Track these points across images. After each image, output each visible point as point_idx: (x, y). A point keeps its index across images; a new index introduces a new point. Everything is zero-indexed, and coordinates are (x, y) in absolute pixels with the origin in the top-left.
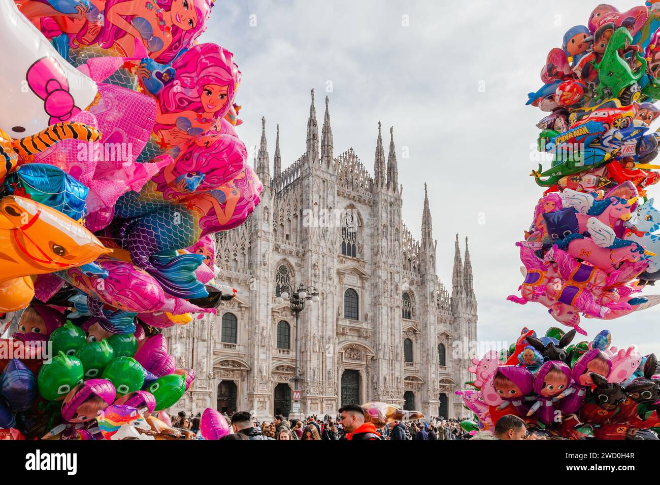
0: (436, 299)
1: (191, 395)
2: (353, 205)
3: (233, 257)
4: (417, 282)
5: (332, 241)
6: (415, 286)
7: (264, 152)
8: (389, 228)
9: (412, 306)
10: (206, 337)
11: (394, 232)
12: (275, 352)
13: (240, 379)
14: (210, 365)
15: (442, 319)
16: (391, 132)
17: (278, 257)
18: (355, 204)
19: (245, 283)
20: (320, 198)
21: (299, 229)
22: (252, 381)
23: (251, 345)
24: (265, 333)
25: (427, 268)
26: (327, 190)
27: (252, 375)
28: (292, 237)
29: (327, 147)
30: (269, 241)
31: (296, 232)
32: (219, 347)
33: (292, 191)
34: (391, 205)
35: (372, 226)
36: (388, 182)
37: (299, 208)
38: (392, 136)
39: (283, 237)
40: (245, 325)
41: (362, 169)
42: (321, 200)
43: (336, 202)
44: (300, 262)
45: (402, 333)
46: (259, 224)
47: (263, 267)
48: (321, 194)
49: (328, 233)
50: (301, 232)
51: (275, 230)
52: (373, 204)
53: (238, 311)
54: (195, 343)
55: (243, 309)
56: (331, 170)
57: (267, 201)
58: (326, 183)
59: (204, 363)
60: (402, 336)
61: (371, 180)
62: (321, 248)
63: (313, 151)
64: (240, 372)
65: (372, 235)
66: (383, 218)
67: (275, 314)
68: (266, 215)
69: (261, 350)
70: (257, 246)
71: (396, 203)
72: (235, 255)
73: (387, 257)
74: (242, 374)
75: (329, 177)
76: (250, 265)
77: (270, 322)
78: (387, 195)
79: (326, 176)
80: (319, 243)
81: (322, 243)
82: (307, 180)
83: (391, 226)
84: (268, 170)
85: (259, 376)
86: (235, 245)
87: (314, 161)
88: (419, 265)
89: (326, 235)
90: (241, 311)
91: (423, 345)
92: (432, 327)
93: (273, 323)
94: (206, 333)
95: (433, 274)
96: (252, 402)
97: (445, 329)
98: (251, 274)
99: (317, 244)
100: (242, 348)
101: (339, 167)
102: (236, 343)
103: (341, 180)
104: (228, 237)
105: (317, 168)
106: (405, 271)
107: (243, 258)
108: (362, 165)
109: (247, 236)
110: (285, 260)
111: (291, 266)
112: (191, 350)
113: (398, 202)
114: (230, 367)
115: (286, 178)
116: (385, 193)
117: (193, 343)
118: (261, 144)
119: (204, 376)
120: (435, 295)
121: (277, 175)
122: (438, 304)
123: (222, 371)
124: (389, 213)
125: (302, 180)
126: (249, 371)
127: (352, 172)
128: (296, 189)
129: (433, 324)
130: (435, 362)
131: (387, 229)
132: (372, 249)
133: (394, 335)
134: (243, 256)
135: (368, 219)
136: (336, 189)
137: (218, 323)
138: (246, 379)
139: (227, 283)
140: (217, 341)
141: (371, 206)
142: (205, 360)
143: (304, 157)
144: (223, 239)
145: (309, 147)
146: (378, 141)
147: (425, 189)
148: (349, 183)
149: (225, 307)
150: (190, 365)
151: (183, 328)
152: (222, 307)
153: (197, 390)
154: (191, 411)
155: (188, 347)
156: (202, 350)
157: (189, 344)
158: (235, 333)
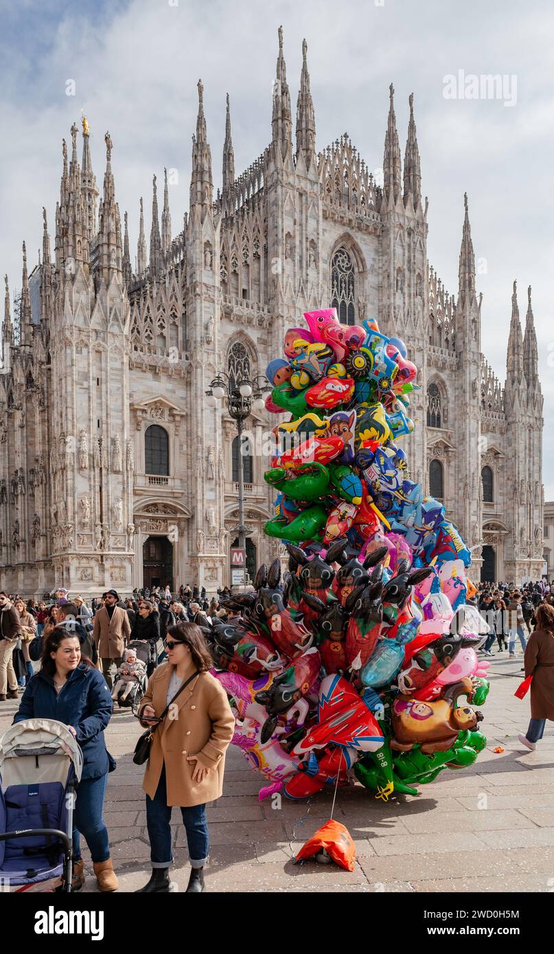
0: (479, 393)
1: (102, 561)
2: (350, 236)
3: (158, 331)
4: (451, 365)
5: (315, 299)
6: (447, 372)
7: (202, 144)
8: (407, 273)
9: (443, 405)
10: (120, 467)
11: (414, 280)
12: (230, 489)
14: (128, 511)
15: (488, 426)
16: (411, 103)
17: (231, 329)
18: (351, 232)
19: (179, 374)
20: (295, 224)
21: (262, 280)
22: (194, 536)
23: (189, 479)
24: (212, 458)
25: (467, 341)
26: (307, 209)
27: (194, 527)
28: (252, 293)
29: (306, 132)
30: (214, 302)
31: (259, 285)
32: (142, 482)
33: (251, 213)
34: (409, 234)
35: (380, 271)
36: (406, 194)
37: (262, 242)
38: (412, 110)
39: (237, 293)
40: (181, 445)
41: (363, 170)
42: (297, 227)
43: (321, 231)
44: (265, 337)
45: (426, 451)
46: (198, 272)
47: (206, 346)
48: (297, 216)
49: (309, 286)
50: (266, 284)
51: (223, 282)
52: (381, 233)
53: (170, 422)
54: (103, 477)
55: (178, 418)
56: (311, 176)
57: (209, 232)
58: (304, 198)
59: (118, 509)
60: (425, 456)
61: (378, 190)
62: (297, 311)
63: (283, 139)
64: (176, 522)
65: (380, 288)
66: (397, 256)
67: (228, 425)
68: (209, 256)
69: (207, 486)
70: (195, 311)
71: (418, 229)
72: (162, 327)
73: (404, 324)
74: (179, 524)
75: (309, 186)
76: (186, 345)
77: (219, 439)
78: (404, 216)
79: (304, 185)
80: (294, 303)
81: (300, 303)
82: (273, 193)
83: (409, 270)
84: (210, 176)
85: (206, 528)
86: (161, 309)
87: (284, 158)
88: (454, 337)
89: (306, 288)
90: (174, 421)
91: (458, 470)
92: (472, 439)
93: (225, 440)
94: (120, 458)
95: (475, 350)
96: (196, 569)
97: (493, 442)
98: (187, 359)
99: (291, 304)
100: (178, 482)
101: (325, 168)
102: (168, 475)
103: (329, 191)
104: (148, 297)
105: (289, 170)
106: (432, 347)
107: (174, 333)
108: (363, 163)
109: (179, 294)
110: (241, 333)
111: (251, 344)
112: (97, 488)
113: (420, 228)
114: (160, 515)
115: (242, 191)
116: (400, 212)
117: (101, 476)
118: (198, 129)
119: (120, 529)
120: (479, 386)
121: (228, 185)
122: (483, 402)
123: (148, 521)
124: (406, 248)
125: (266, 193)
126: (190, 520)
127: (347, 176)
128: (257, 209)
129: (474, 434)
130: (477, 497)
131: (404, 275)
132: (380, 311)
133: (414, 456)
134: (173, 327)
135: (374, 260)
136: (321, 207)
137: (138, 443)
138: (186, 533)
139: (149, 375)
140: (138, 472)
141: (379, 236)
142: (120, 505)
143: (268, 152)
144: (142, 302)
145: (275, 134)
146: (389, 119)
147: (466, 204)
148: (341, 196)
149: (148, 416)
150: (98, 513)
151: (83, 452)
152: (144, 415)
153: (111, 552)
154: (103, 585)
155: (92, 483)
156: (116, 488)
157: (94, 478)
158: (166, 458)
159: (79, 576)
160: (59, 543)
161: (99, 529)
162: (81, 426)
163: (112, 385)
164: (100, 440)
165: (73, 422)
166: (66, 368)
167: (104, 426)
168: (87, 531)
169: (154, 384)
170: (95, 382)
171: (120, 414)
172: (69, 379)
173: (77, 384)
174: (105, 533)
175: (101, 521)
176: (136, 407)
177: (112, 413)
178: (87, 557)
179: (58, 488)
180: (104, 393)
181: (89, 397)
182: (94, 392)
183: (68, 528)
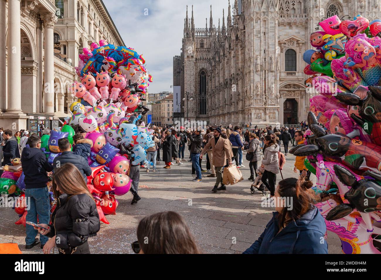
1: (265, 110)
3: (292, 7)
10: (273, 69)
13: (299, 97)
14: (277, 88)
19: (302, 25)
22: (308, 98)
32: (283, 75)
40: (302, 57)
47: (315, 9)
53: (297, 47)
54: (266, 74)
55: (301, 45)
59: (273, 87)
64: (299, 92)
72: (294, 5)
74: (301, 93)
76: (305, 10)
90: (299, 46)
94: (273, 65)
98: (306, 17)
100: (300, 74)
102: (296, 70)
107: (299, 6)
111: (339, 4)
112: (264, 79)
114: (292, 89)
119: (273, 96)
123: (286, 92)
134: (299, 4)
137: (282, 58)
138: (304, 97)
139: (287, 27)
140: (282, 71)
142: (273, 85)
149: (287, 46)
150: (264, 90)
151: (258, 64)
152: (285, 45)
153: (269, 107)
154: (266, 121)
155: (261, 77)
156: (271, 78)
157: (262, 75)
158: (295, 63)
159: (255, 117)
160: (247, 103)
161: (264, 96)
162: (257, 53)
163: (271, 34)
164: (265, 59)
165: (254, 52)
166: (251, 30)
167: (267, 52)
168: (259, 98)
169: (290, 31)
170: (263, 34)
171: (274, 46)
172: (252, 34)
173: (256, 36)
174: (267, 98)
175: (265, 93)
176: (281, 42)
177: (271, 46)
178: (259, 109)
179: (247, 80)
180: (267, 38)
181: (261, 41)
182: (262, 38)
183: (251, 97)
